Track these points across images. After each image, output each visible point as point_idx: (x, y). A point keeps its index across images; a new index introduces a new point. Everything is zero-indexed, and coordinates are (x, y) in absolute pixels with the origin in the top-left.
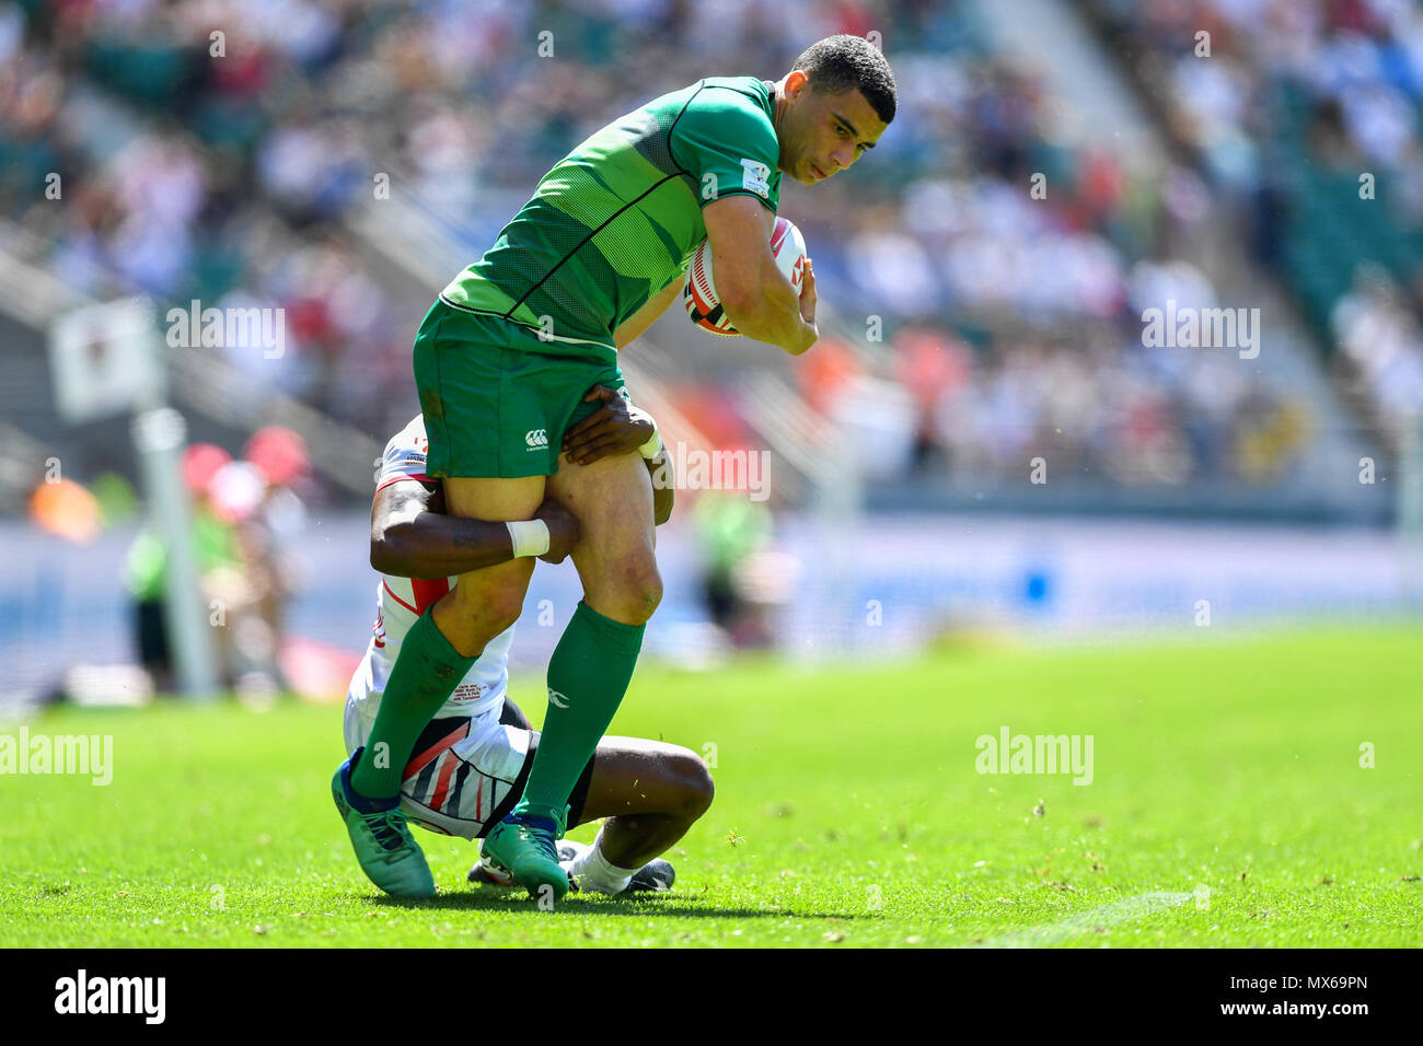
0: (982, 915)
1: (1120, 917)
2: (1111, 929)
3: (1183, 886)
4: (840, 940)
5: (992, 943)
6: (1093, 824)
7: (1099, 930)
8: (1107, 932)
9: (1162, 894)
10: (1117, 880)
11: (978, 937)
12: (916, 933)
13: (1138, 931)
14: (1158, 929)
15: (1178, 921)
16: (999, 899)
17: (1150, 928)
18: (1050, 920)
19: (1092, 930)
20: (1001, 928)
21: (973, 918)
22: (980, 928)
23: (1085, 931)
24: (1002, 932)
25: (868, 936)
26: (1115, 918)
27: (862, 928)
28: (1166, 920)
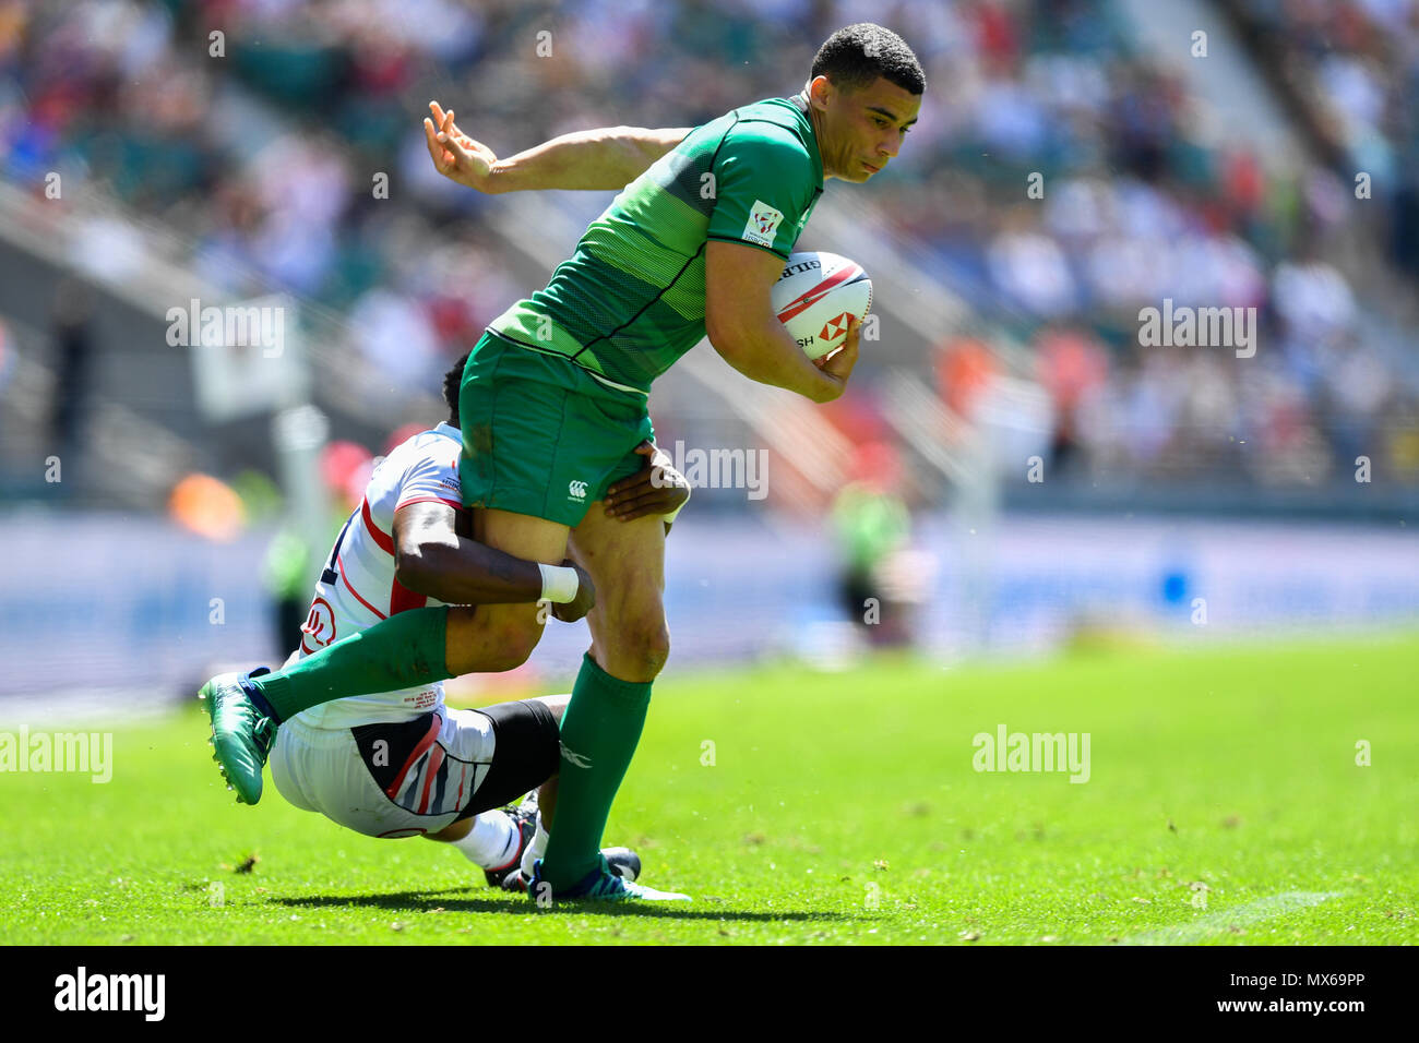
0: (1118, 915)
1: (1255, 917)
2: (1247, 929)
3: (1319, 887)
4: (975, 939)
5: (1127, 941)
6: (1230, 824)
7: (1234, 929)
8: (1242, 932)
9: (1298, 895)
10: (1254, 881)
11: (1114, 936)
12: (1052, 933)
13: (1274, 931)
14: (1293, 929)
15: (1314, 921)
16: (1135, 899)
17: (1286, 927)
18: (1186, 921)
19: (1229, 930)
20: (1136, 927)
21: (1109, 918)
22: (1116, 927)
23: (1220, 930)
24: (1138, 931)
25: (1004, 935)
26: (1251, 918)
27: (998, 927)
28: (1302, 920)
